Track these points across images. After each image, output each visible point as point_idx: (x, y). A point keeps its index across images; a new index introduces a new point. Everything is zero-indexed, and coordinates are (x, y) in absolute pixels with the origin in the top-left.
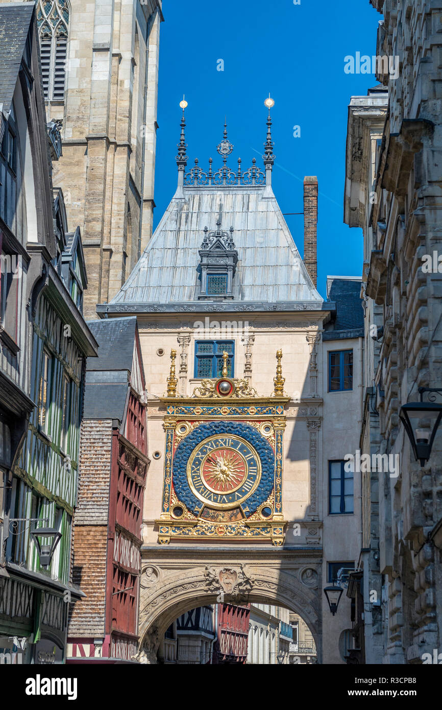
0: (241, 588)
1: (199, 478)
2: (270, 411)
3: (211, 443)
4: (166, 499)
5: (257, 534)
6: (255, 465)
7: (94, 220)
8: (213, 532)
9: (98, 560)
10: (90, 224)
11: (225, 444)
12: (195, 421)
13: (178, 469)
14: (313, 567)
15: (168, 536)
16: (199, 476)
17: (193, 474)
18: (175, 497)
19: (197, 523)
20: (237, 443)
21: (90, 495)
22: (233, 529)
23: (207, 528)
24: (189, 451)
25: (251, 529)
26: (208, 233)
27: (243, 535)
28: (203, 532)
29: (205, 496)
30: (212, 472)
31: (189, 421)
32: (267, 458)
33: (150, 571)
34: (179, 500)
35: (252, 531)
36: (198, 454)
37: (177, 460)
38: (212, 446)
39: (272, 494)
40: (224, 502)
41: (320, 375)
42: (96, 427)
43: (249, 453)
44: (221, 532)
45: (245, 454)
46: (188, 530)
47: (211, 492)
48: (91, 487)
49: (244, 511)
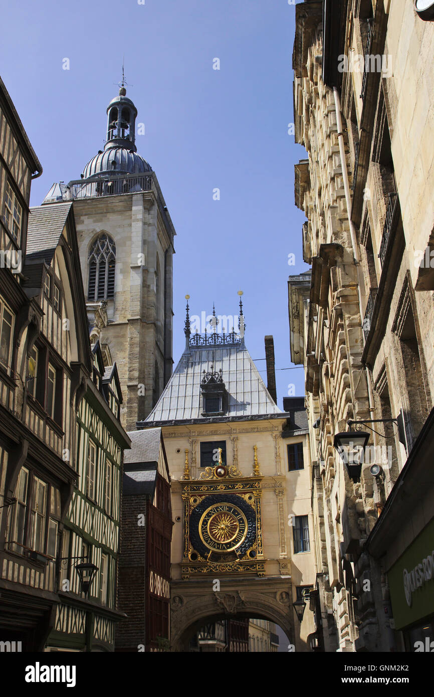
0: (238, 608)
2: (252, 486)
3: (214, 509)
4: (184, 549)
5: (247, 570)
6: (243, 523)
7: (133, 370)
8: (218, 569)
9: (139, 592)
10: (131, 373)
11: (223, 510)
12: (203, 495)
13: (193, 528)
14: (286, 590)
15: (188, 574)
16: (207, 532)
17: (203, 531)
18: (192, 547)
19: (207, 564)
20: (231, 509)
21: (133, 547)
22: (231, 567)
23: (213, 567)
24: (200, 515)
25: (243, 566)
26: (205, 374)
27: (238, 570)
28: (212, 570)
29: (212, 545)
31: (199, 495)
32: (251, 518)
33: (177, 599)
34: (194, 549)
35: (244, 568)
36: (205, 517)
37: (192, 522)
38: (214, 511)
39: (255, 542)
40: (224, 549)
41: (282, 461)
42: (135, 500)
43: (239, 514)
44: (223, 569)
45: (236, 516)
46: (201, 569)
47: (215, 542)
48: (133, 541)
49: (238, 554)
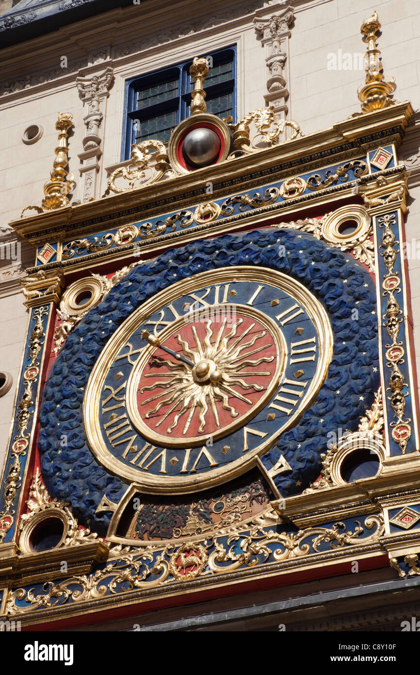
1: (125, 416)
2: (352, 173)
3: (168, 310)
4: (5, 504)
5: (323, 546)
6: (312, 332)
8: (160, 572)
12: (118, 266)
13: (57, 403)
16: (123, 410)
17: (104, 410)
18: (41, 492)
19: (106, 555)
20: (250, 289)
22: (234, 545)
23: (137, 565)
24: (95, 346)
25: (301, 532)
27: (270, 558)
28: (126, 580)
29: (140, 465)
30: (165, 387)
32: (351, 298)
34: (54, 494)
35: (308, 540)
36: (124, 349)
37: (58, 378)
38: (170, 317)
39: (376, 405)
40: (205, 466)
43: (287, 302)
44: (190, 566)
45: (275, 311)
46: (69, 587)
47: (160, 445)
49: (271, 474)
